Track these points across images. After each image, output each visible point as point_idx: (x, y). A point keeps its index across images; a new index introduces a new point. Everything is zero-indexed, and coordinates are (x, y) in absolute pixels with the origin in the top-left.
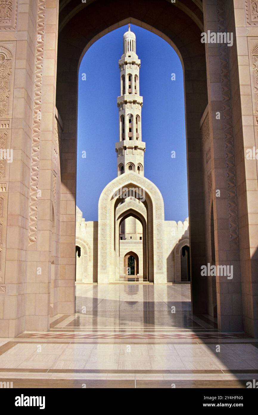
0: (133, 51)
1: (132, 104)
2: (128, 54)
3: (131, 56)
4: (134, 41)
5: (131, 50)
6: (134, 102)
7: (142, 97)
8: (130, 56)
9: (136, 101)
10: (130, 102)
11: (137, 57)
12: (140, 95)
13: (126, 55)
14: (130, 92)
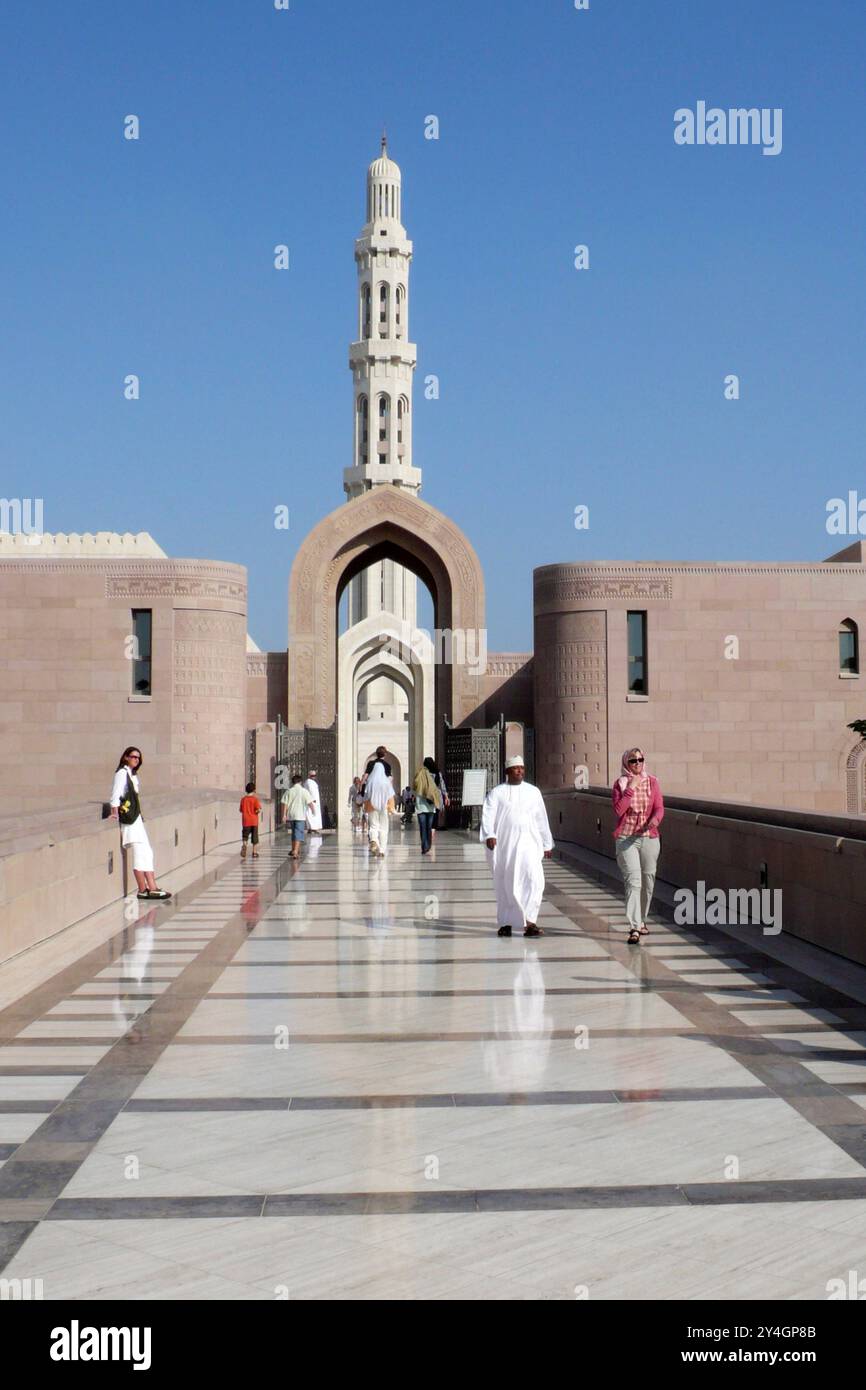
0: (393, 216)
1: (389, 364)
2: (378, 226)
3: (388, 233)
4: (395, 189)
5: (387, 214)
6: (395, 360)
7: (414, 346)
8: (383, 233)
9: (399, 358)
10: (384, 361)
11: (403, 233)
12: (411, 340)
13: (375, 230)
14: (385, 331)
